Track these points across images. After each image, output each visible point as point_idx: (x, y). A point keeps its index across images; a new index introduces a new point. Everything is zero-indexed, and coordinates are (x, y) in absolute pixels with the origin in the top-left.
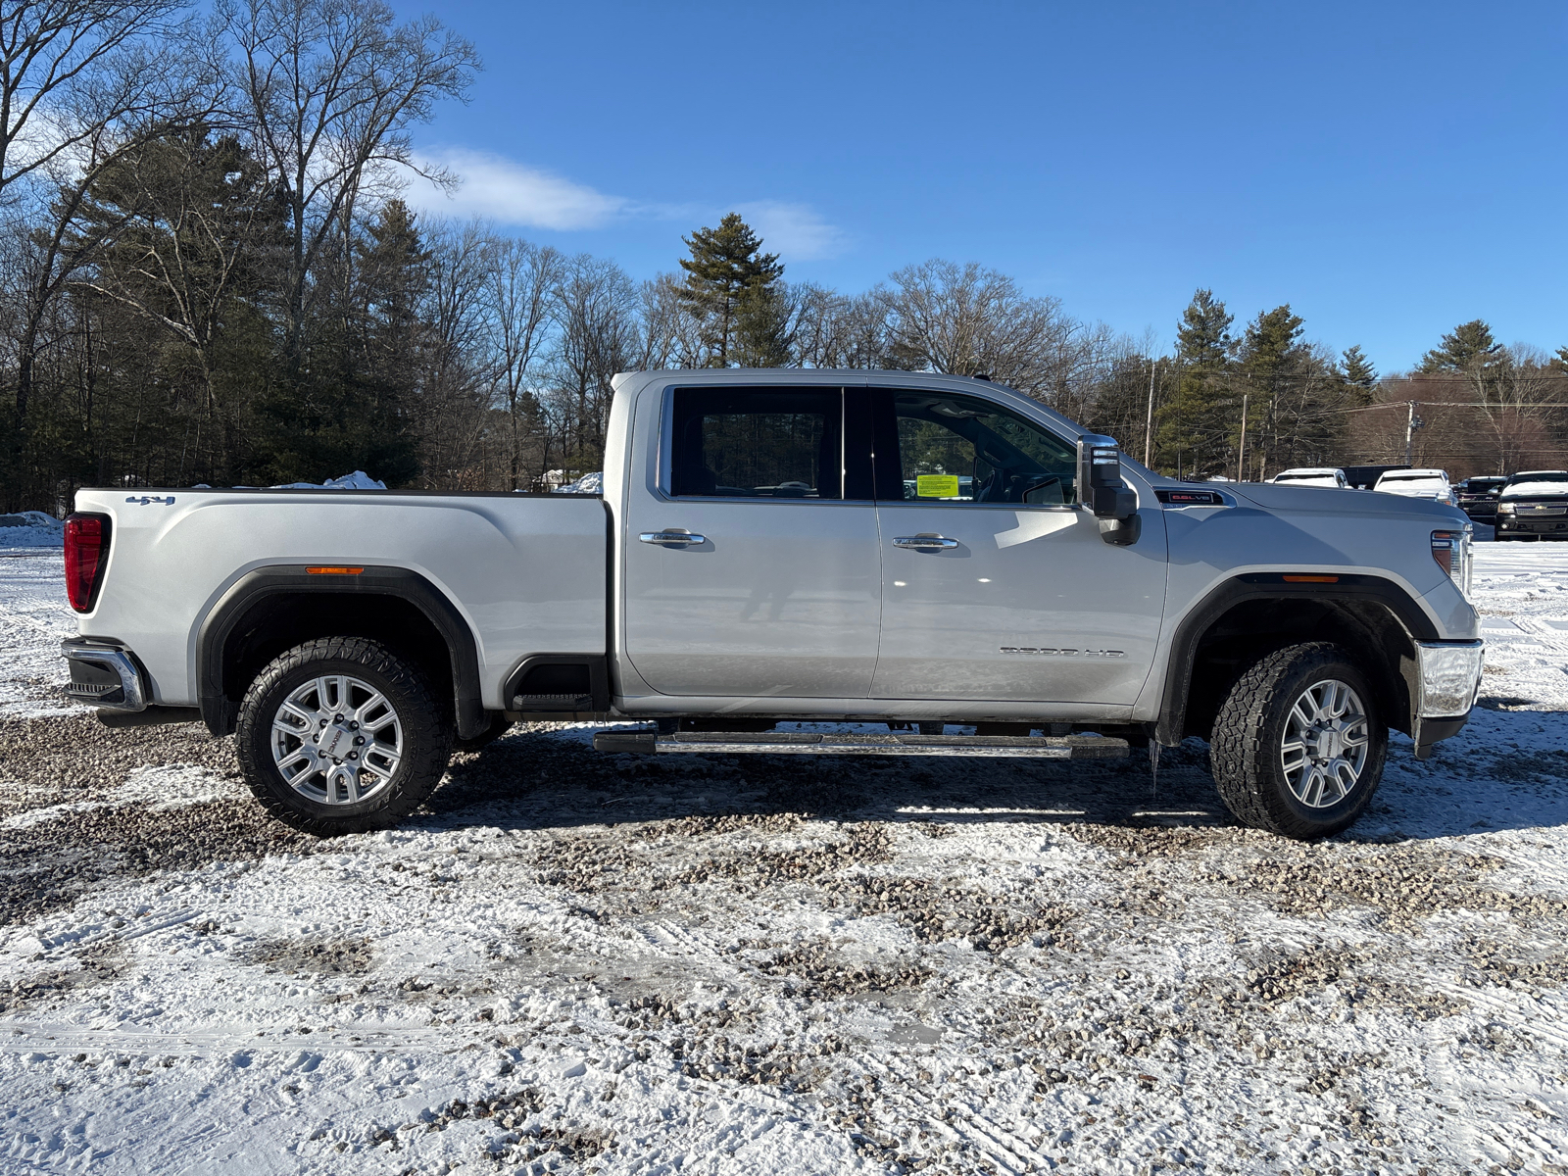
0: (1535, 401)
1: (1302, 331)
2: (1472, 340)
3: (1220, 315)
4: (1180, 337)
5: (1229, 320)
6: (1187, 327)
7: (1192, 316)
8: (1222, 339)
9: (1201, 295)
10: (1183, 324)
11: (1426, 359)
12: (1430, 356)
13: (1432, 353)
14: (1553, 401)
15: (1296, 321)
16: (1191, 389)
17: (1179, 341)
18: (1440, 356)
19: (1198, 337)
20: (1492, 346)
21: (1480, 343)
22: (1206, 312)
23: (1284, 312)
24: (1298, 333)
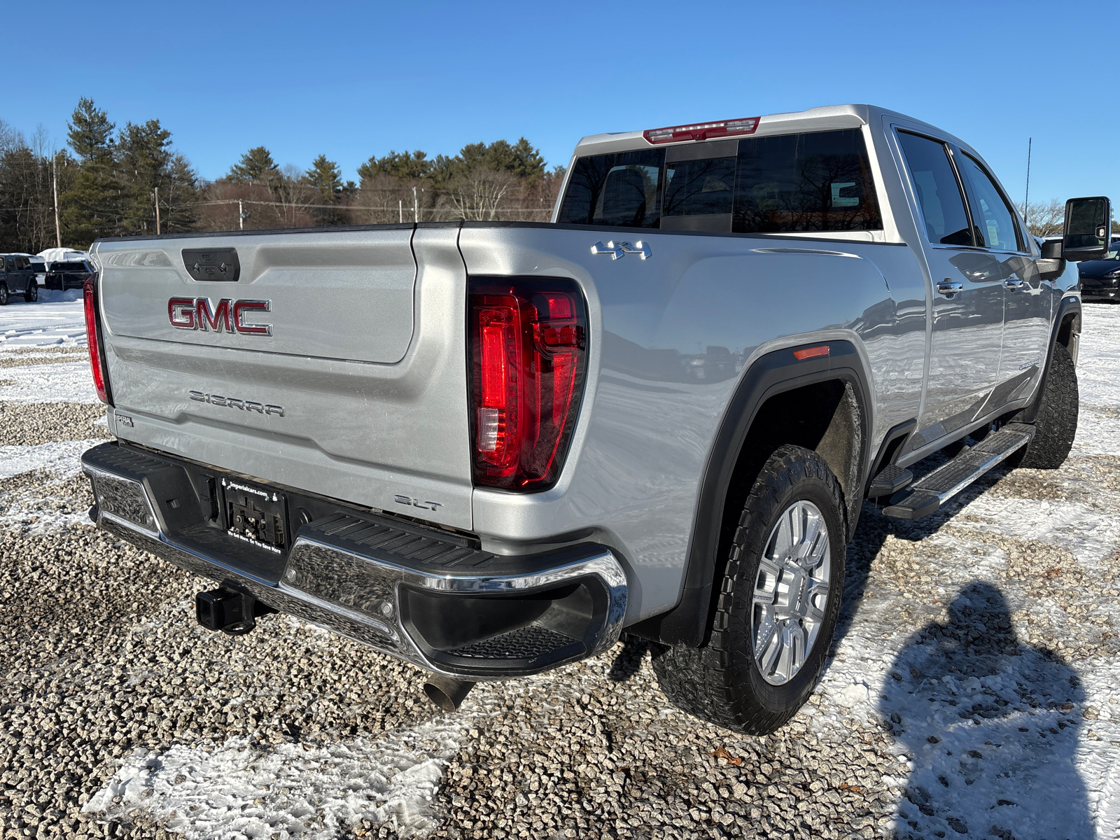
0: (302, 202)
1: (171, 142)
2: (259, 161)
3: (103, 120)
4: (71, 136)
5: (112, 127)
6: (77, 129)
7: (79, 120)
8: (107, 141)
9: (85, 103)
10: (73, 126)
11: (233, 171)
12: (235, 168)
13: (236, 166)
14: (314, 204)
15: (165, 134)
16: (87, 180)
17: (70, 140)
18: (241, 169)
19: (87, 137)
20: (273, 165)
21: (266, 162)
22: (91, 118)
23: (154, 125)
24: (168, 144)
